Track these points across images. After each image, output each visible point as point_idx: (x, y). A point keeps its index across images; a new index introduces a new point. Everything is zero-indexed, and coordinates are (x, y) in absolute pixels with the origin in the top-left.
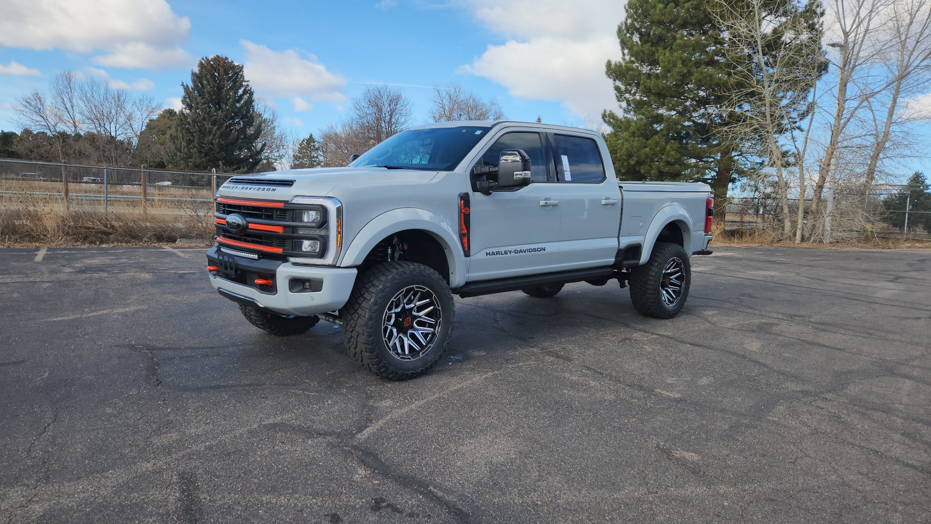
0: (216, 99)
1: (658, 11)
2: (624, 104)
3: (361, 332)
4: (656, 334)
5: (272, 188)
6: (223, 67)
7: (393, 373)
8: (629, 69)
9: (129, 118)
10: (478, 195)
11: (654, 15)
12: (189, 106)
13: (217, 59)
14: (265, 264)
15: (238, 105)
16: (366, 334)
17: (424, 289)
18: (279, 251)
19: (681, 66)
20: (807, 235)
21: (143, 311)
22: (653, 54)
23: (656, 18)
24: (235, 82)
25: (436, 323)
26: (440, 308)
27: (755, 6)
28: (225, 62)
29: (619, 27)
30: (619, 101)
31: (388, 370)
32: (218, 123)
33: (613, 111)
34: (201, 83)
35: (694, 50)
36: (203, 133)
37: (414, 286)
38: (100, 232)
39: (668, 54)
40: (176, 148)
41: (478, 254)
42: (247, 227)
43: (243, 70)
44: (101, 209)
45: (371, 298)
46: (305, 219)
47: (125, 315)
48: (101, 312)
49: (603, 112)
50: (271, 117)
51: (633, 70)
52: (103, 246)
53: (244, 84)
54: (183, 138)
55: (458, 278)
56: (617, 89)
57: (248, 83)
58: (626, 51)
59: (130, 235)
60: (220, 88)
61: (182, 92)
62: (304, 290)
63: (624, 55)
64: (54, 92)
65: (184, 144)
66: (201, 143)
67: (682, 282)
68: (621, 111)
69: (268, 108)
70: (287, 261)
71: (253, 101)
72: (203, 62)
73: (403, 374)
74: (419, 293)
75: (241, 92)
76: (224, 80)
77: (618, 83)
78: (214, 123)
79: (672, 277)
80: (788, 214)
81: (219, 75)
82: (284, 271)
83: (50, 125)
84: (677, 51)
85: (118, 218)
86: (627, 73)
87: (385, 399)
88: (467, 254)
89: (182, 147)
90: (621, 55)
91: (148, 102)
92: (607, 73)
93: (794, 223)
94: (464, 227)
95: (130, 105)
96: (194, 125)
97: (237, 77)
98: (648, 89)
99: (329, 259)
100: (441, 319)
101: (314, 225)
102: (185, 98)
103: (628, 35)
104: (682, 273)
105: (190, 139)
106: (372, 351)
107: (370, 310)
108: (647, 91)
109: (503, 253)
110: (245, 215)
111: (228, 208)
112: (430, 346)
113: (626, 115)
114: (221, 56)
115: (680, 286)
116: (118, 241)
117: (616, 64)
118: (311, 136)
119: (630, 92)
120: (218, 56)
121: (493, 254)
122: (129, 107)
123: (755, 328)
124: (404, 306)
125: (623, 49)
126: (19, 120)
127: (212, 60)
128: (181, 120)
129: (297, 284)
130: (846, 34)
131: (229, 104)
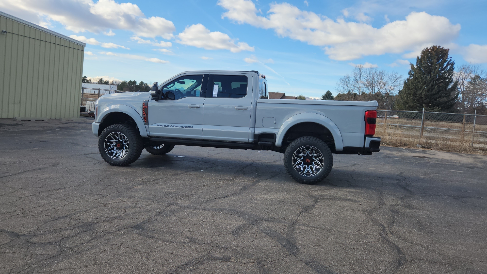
13: (434, 48)
15: (443, 72)
28: (437, 49)
32: (427, 83)
36: (416, 89)
40: (401, 98)
41: (153, 125)
43: (449, 51)
53: (448, 59)
54: (405, 92)
57: (451, 59)
64: (353, 75)
65: (405, 95)
66: (415, 95)
71: (454, 69)
72: (425, 50)
75: (445, 64)
83: (350, 89)
88: (147, 124)
89: (404, 97)
94: (145, 113)
96: (412, 85)
97: (445, 56)
105: (409, 93)
114: (436, 46)
120: (434, 46)
126: (338, 88)
127: (430, 49)
131: (435, 72)
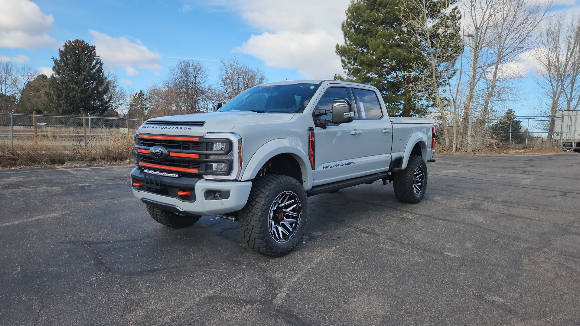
0: (77, 68)
1: (366, 15)
2: (347, 71)
3: (255, 225)
4: (417, 214)
5: (188, 127)
6: (81, 47)
7: (275, 252)
8: (350, 50)
9: (15, 81)
10: (318, 128)
11: (364, 17)
12: (58, 73)
13: (77, 41)
14: (186, 181)
15: (92, 72)
16: (259, 226)
17: (292, 193)
18: (195, 171)
19: (382, 47)
20: (459, 146)
21: (68, 214)
22: (364, 40)
23: (366, 19)
24: (90, 56)
25: (298, 215)
26: (300, 206)
27: (425, 12)
28: (82, 44)
29: (342, 24)
30: (344, 69)
31: (272, 250)
32: (79, 83)
33: (340, 75)
34: (66, 57)
35: (389, 38)
36: (69, 90)
37: (286, 191)
38: (9, 159)
39: (373, 40)
40: (50, 100)
41: (319, 168)
42: (169, 155)
43: (95, 49)
44: (9, 143)
45: (261, 202)
46: (214, 149)
47: (56, 218)
48: (37, 217)
49: (334, 75)
50: (113, 79)
51: (352, 50)
52: (13, 168)
53: (96, 58)
54: (54, 93)
55: (308, 185)
56: (343, 61)
57: (99, 57)
58: (347, 39)
59: (31, 160)
60: (79, 61)
61: (53, 64)
62: (215, 198)
63: (346, 41)
65: (55, 97)
66: (67, 97)
67: (423, 180)
68: (346, 75)
69: (111, 73)
70: (202, 178)
71: (102, 70)
72: (67, 43)
73: (281, 253)
74: (288, 196)
75: (94, 63)
76: (82, 55)
77: (343, 58)
78: (76, 84)
79: (417, 177)
80: (447, 135)
81: (79, 52)
82: (201, 186)
84: (379, 38)
85: (22, 149)
86: (349, 52)
87: (277, 271)
88: (313, 168)
89: (54, 100)
90: (344, 41)
91: (28, 70)
92: (336, 52)
93: (451, 140)
94: (311, 150)
95: (16, 72)
96: (62, 85)
97: (91, 53)
98: (362, 61)
99: (233, 176)
100: (301, 213)
101: (223, 152)
102: (54, 67)
103: (348, 29)
104: (423, 174)
105: (59, 94)
106: (263, 238)
107: (261, 210)
108: (362, 63)
109: (332, 166)
110: (166, 147)
111: (149, 142)
112: (295, 232)
113: (348, 77)
114: (79, 40)
115: (422, 183)
116: (23, 164)
117: (341, 46)
118: (141, 91)
119: (350, 63)
120: (77, 40)
121: (327, 167)
122: (14, 74)
123: (471, 207)
124: (278, 206)
125: (345, 37)
127: (73, 42)
128: (53, 82)
129: (211, 194)
130: (477, 29)
131: (86, 71)
